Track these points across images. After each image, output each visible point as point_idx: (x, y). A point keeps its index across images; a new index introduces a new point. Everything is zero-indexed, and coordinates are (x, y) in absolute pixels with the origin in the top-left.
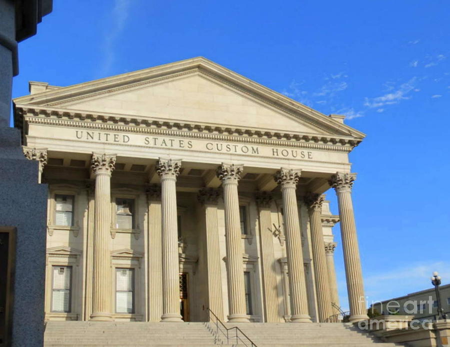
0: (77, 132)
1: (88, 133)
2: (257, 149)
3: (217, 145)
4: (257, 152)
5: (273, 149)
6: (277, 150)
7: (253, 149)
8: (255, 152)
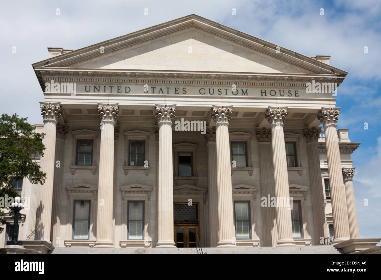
0: (86, 86)
1: (95, 87)
2: (246, 91)
3: (209, 89)
4: (246, 94)
5: (262, 90)
6: (265, 90)
7: (243, 91)
8: (245, 94)
